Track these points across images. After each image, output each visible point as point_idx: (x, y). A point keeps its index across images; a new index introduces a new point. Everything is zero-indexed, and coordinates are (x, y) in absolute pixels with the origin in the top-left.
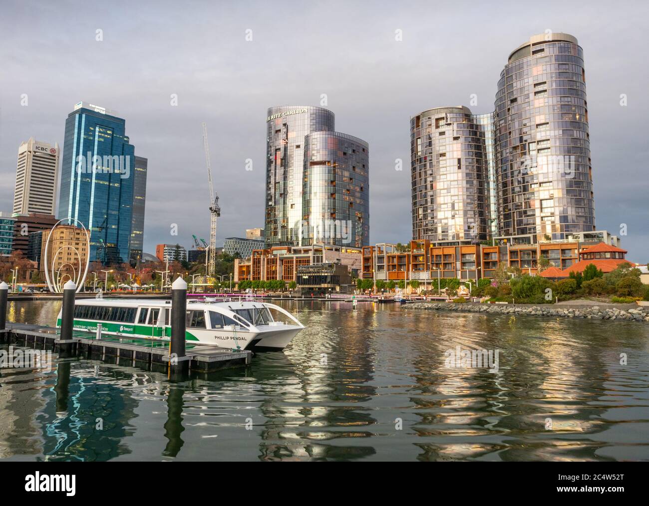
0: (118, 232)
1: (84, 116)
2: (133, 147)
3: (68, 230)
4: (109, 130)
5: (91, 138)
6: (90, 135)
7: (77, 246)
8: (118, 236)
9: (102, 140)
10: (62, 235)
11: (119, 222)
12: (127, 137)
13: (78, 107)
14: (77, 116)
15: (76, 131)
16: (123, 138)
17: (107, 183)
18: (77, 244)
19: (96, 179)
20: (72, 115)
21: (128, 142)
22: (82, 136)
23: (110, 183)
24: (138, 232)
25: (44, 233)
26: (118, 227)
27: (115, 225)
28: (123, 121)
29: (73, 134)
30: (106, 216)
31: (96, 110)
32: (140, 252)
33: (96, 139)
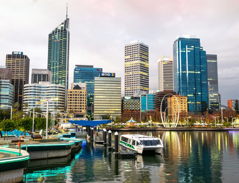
0: (201, 96)
1: (180, 41)
2: (205, 52)
3: (177, 97)
4: (193, 46)
5: (184, 51)
6: (184, 50)
7: (182, 104)
8: (201, 98)
9: (189, 51)
10: (175, 100)
11: (201, 91)
12: (202, 47)
13: (177, 38)
14: (177, 42)
15: (177, 49)
16: (199, 48)
17: (194, 72)
18: (182, 103)
19: (188, 71)
20: (175, 42)
21: (202, 50)
22: (180, 51)
23: (195, 72)
24: (216, 94)
25: (168, 99)
26: (201, 93)
27: (199, 92)
28: (199, 40)
29: (176, 51)
30: (195, 89)
31: (186, 37)
32: (217, 105)
33: (187, 51)
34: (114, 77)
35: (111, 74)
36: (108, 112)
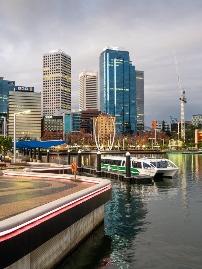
0: (130, 116)
1: (108, 53)
2: (134, 67)
3: (105, 117)
4: (121, 59)
5: (113, 65)
6: (112, 64)
7: (109, 125)
8: (130, 118)
9: (118, 65)
10: (102, 120)
11: (129, 111)
12: (131, 62)
13: (105, 49)
14: (105, 54)
15: (105, 62)
16: (129, 63)
17: (122, 89)
18: (109, 124)
19: (116, 88)
20: (102, 54)
21: (131, 64)
22: (108, 65)
23: (123, 89)
24: (141, 115)
25: (94, 119)
26: (129, 113)
27: (128, 112)
28: (128, 53)
29: (104, 64)
30: (123, 108)
31: (114, 49)
32: (143, 126)
33: (115, 65)
34: (33, 92)
35: (29, 88)
36: (26, 134)
